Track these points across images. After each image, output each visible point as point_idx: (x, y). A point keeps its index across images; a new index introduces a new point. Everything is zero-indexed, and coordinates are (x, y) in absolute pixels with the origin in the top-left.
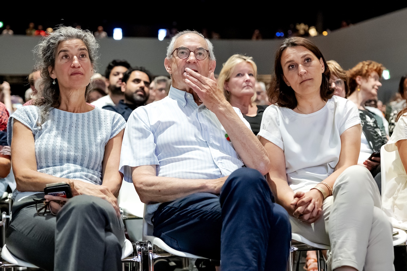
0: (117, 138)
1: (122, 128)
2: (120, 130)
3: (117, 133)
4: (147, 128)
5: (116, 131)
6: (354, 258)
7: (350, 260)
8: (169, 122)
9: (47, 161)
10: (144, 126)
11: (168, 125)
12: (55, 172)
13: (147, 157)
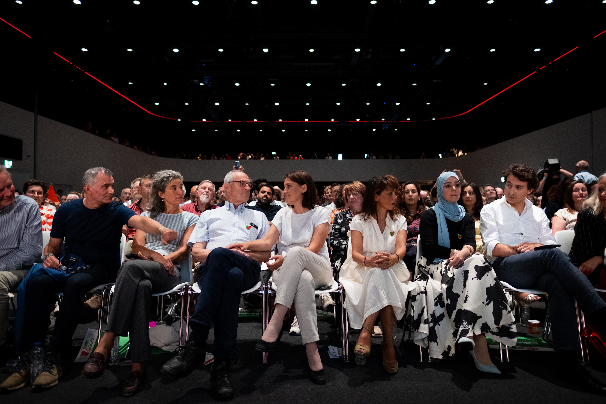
0: (191, 228)
1: (195, 223)
2: (194, 224)
3: (192, 225)
4: (204, 222)
5: (191, 224)
6: (283, 299)
7: (280, 300)
8: (218, 218)
9: (149, 240)
10: (203, 221)
11: (215, 220)
12: (150, 246)
13: (201, 237)
